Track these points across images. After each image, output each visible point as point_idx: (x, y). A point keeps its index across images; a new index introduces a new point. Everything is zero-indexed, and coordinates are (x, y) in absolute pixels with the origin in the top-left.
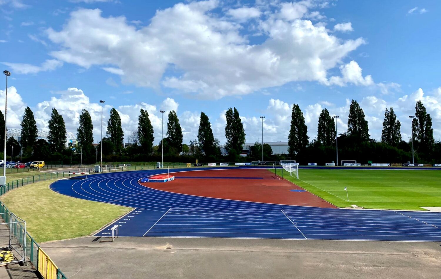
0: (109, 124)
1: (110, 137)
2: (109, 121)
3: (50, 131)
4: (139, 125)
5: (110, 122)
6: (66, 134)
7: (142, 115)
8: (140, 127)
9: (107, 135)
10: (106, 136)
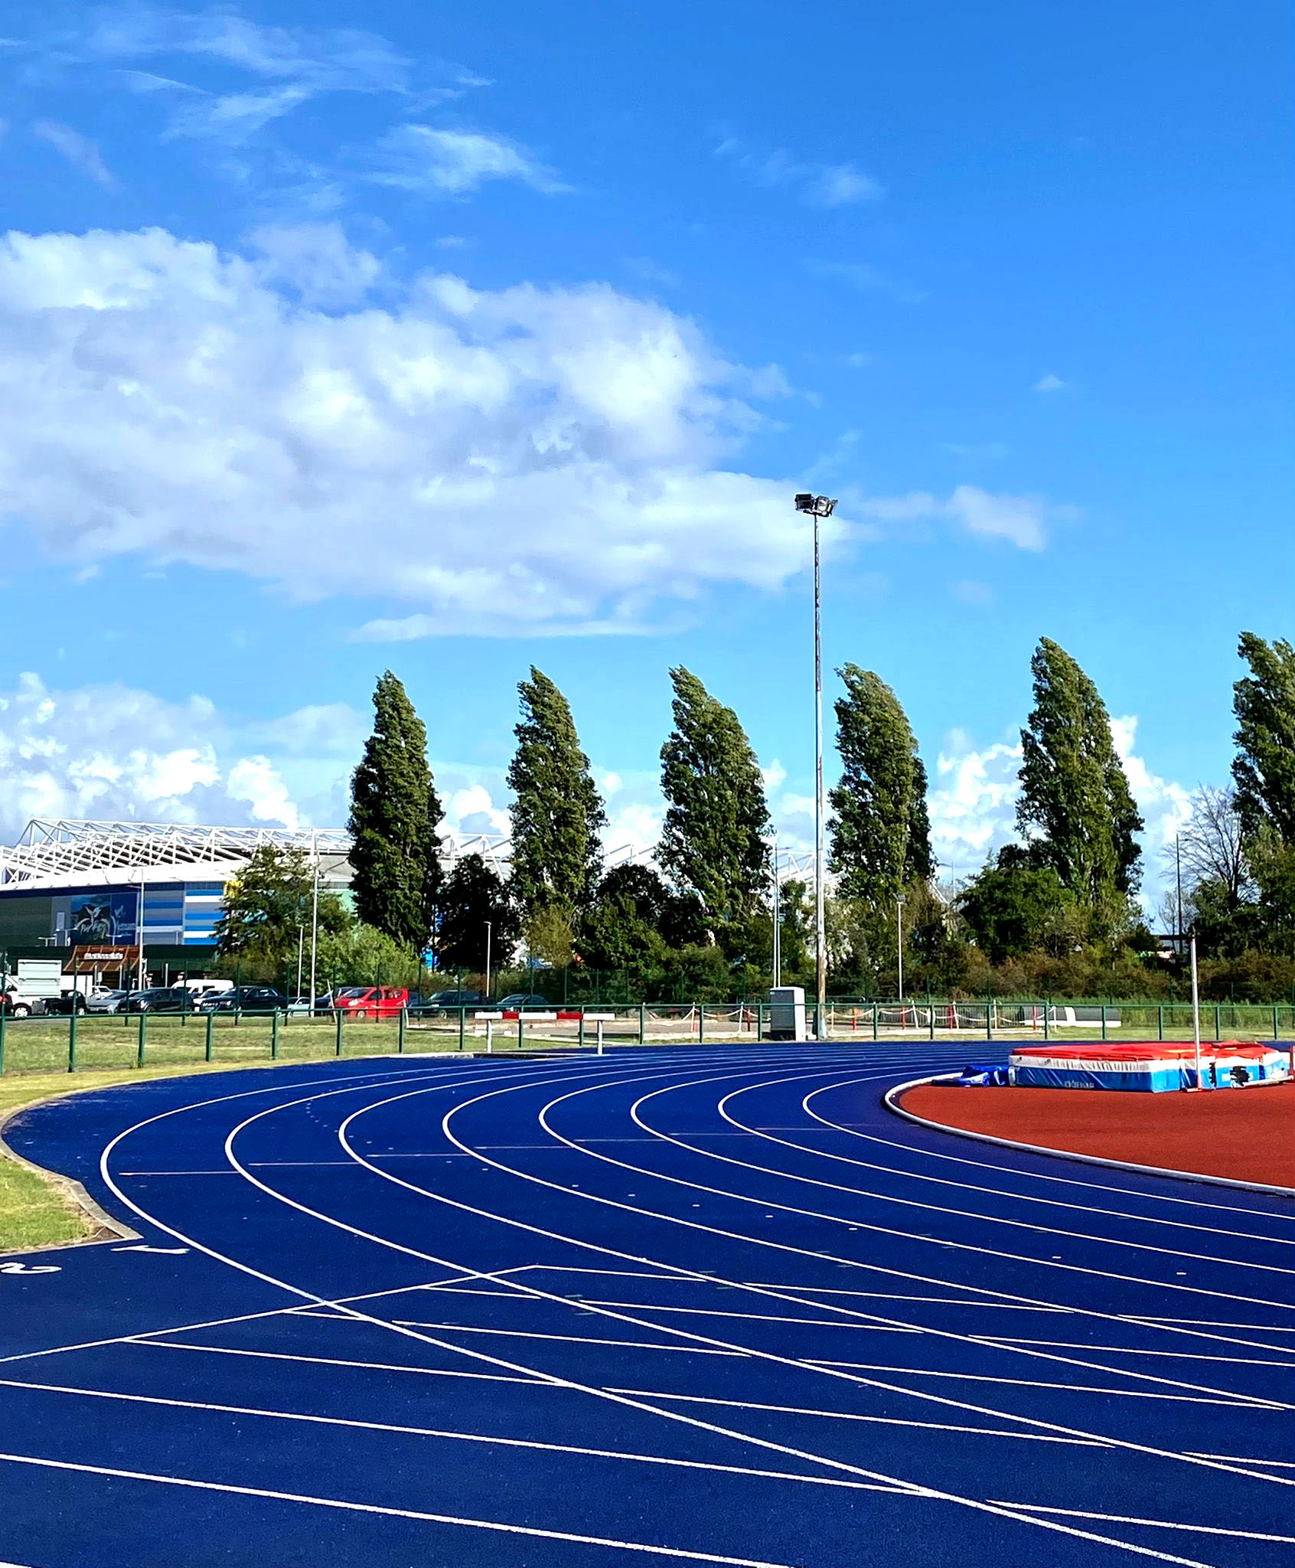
0: (1031, 750)
1: (1045, 844)
2: (1028, 728)
3: (671, 814)
4: (1242, 750)
5: (1038, 737)
6: (766, 826)
7: (1254, 678)
8: (1248, 762)
9: (1020, 827)
10: (1018, 834)
